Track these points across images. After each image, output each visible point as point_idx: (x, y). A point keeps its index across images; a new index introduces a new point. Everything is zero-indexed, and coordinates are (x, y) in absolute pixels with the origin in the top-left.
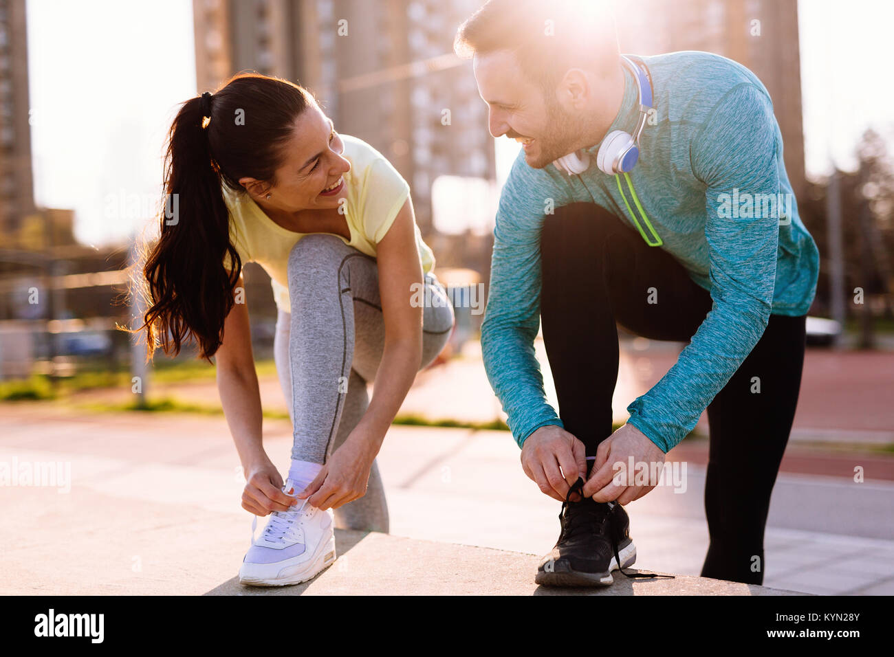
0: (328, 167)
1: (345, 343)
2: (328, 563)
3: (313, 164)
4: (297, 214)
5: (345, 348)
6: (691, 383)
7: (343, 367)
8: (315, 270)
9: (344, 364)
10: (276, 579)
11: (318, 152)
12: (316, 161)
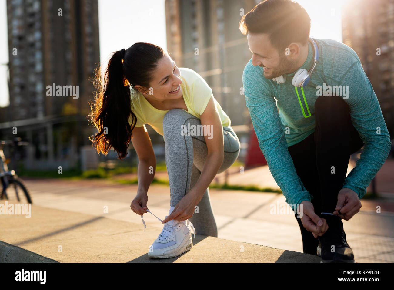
0: (172, 82)
1: (188, 157)
2: (188, 249)
3: (165, 80)
4: (163, 102)
5: (188, 159)
6: (367, 173)
7: (188, 167)
8: (172, 126)
9: (188, 165)
10: (163, 255)
11: (168, 75)
12: (167, 79)
